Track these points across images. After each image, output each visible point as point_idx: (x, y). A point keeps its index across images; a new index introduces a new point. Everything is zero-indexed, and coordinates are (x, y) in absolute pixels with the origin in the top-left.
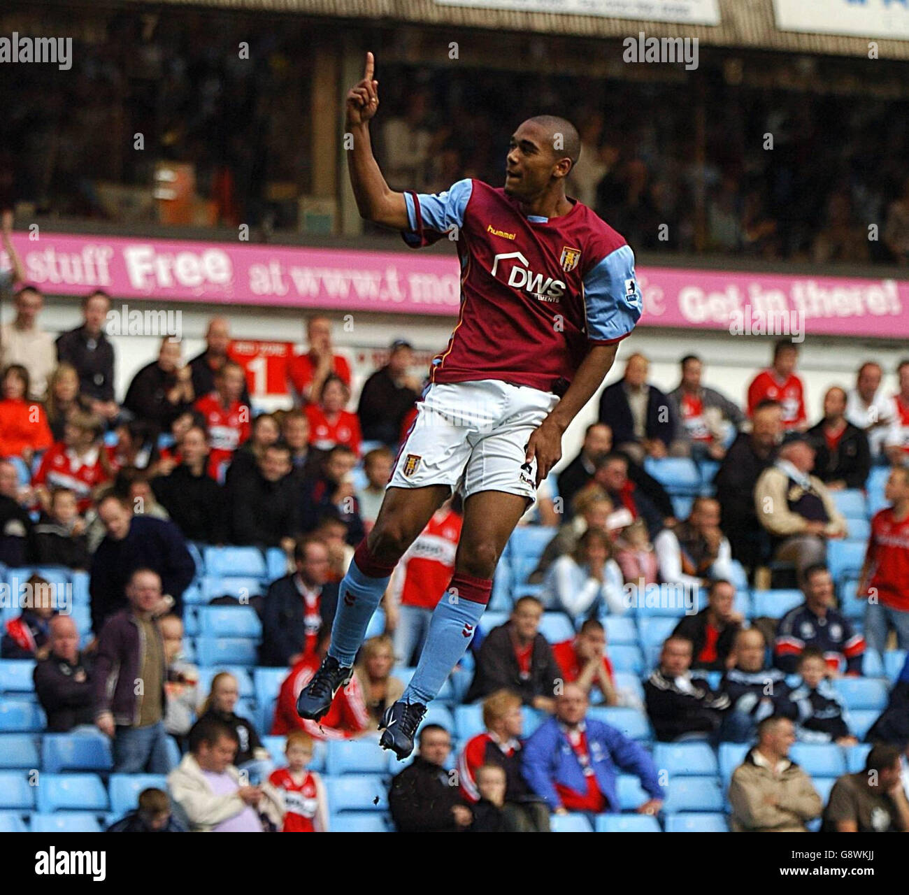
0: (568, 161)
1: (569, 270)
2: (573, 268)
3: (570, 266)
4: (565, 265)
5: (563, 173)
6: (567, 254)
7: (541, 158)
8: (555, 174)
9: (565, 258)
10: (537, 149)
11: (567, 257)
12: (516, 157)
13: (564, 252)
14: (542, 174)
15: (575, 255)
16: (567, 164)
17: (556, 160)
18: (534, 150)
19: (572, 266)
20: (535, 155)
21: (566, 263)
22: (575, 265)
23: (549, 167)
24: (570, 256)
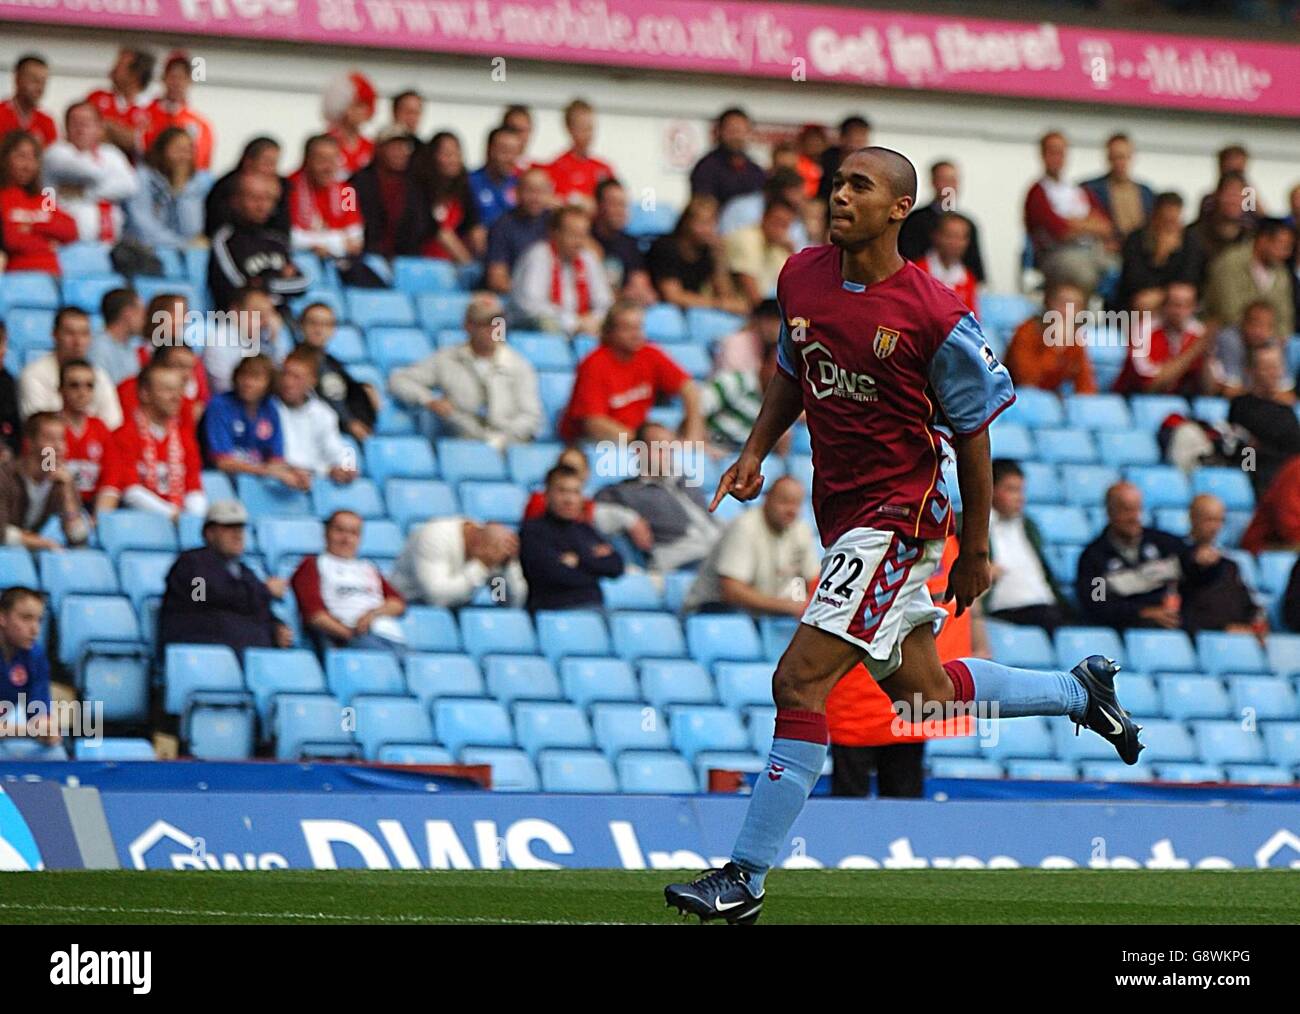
0: (908, 200)
1: (884, 356)
2: (890, 352)
3: (884, 352)
4: (879, 350)
5: (904, 215)
6: (881, 336)
7: (876, 195)
8: (893, 217)
9: (879, 341)
10: (872, 183)
11: (882, 340)
12: (845, 196)
13: (878, 333)
14: (879, 215)
15: (892, 337)
16: (907, 203)
17: (896, 197)
18: (870, 186)
19: (887, 351)
20: (870, 192)
21: (881, 347)
22: (892, 349)
23: (886, 207)
24: (886, 338)
